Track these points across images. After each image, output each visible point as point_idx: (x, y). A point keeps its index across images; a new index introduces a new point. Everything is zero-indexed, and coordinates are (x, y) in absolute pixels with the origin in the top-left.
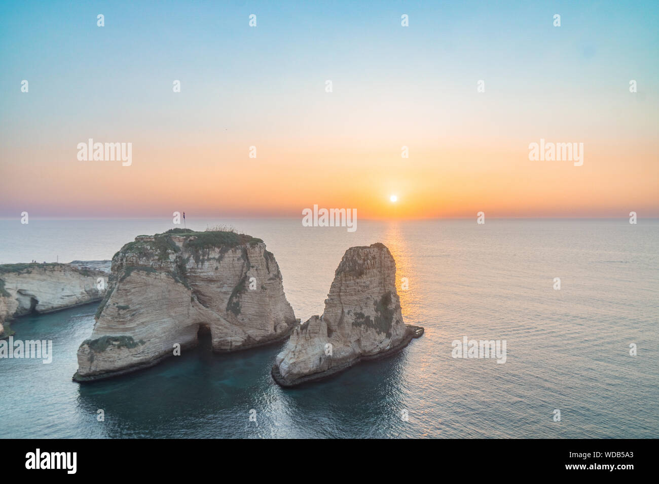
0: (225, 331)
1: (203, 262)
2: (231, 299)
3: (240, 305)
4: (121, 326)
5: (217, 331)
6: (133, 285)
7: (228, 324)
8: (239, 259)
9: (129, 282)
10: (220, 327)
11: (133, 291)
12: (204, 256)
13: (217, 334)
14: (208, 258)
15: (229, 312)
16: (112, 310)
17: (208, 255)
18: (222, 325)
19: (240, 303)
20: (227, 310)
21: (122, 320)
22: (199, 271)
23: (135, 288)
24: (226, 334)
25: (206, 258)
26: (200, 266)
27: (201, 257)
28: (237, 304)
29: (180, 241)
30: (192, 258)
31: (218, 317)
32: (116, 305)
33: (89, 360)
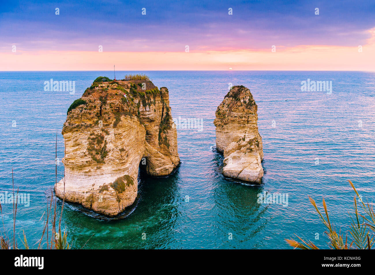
0: (163, 161)
1: (150, 105)
2: (160, 135)
3: (168, 139)
4: (123, 167)
5: (157, 162)
6: (123, 129)
7: (163, 156)
8: (161, 102)
9: (121, 126)
10: (159, 159)
11: (124, 134)
12: (148, 100)
13: (158, 165)
14: (150, 101)
15: (162, 145)
16: (117, 153)
17: (150, 100)
18: (160, 157)
19: (168, 138)
20: (160, 144)
21: (123, 161)
22: (147, 113)
23: (124, 131)
24: (164, 164)
25: (149, 101)
26: (148, 109)
27: (147, 102)
28: (166, 138)
29: (128, 88)
30: (141, 103)
31: (156, 151)
32: (118, 149)
33: (117, 201)
